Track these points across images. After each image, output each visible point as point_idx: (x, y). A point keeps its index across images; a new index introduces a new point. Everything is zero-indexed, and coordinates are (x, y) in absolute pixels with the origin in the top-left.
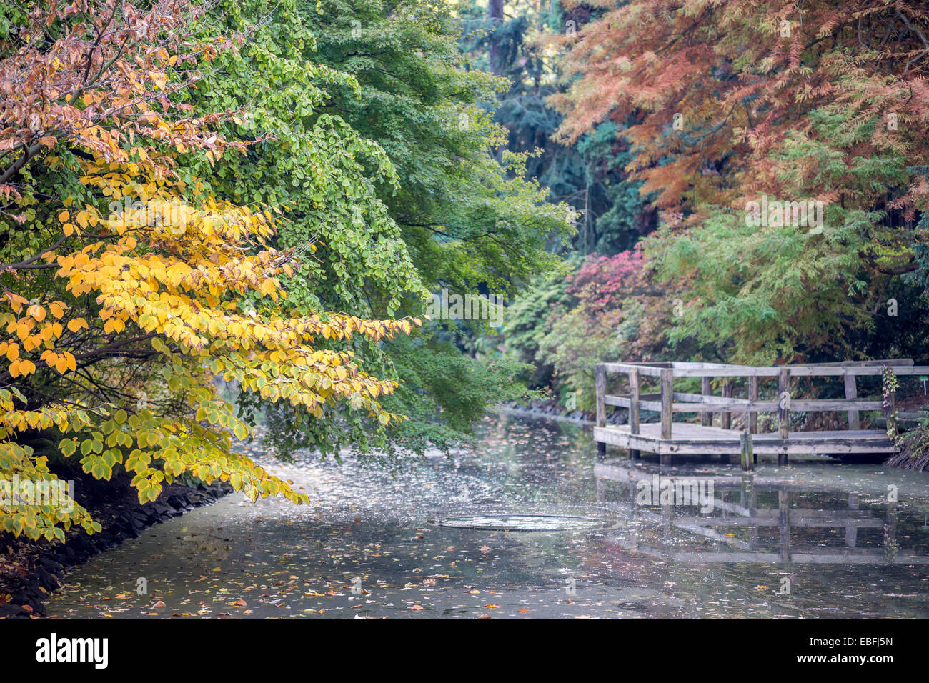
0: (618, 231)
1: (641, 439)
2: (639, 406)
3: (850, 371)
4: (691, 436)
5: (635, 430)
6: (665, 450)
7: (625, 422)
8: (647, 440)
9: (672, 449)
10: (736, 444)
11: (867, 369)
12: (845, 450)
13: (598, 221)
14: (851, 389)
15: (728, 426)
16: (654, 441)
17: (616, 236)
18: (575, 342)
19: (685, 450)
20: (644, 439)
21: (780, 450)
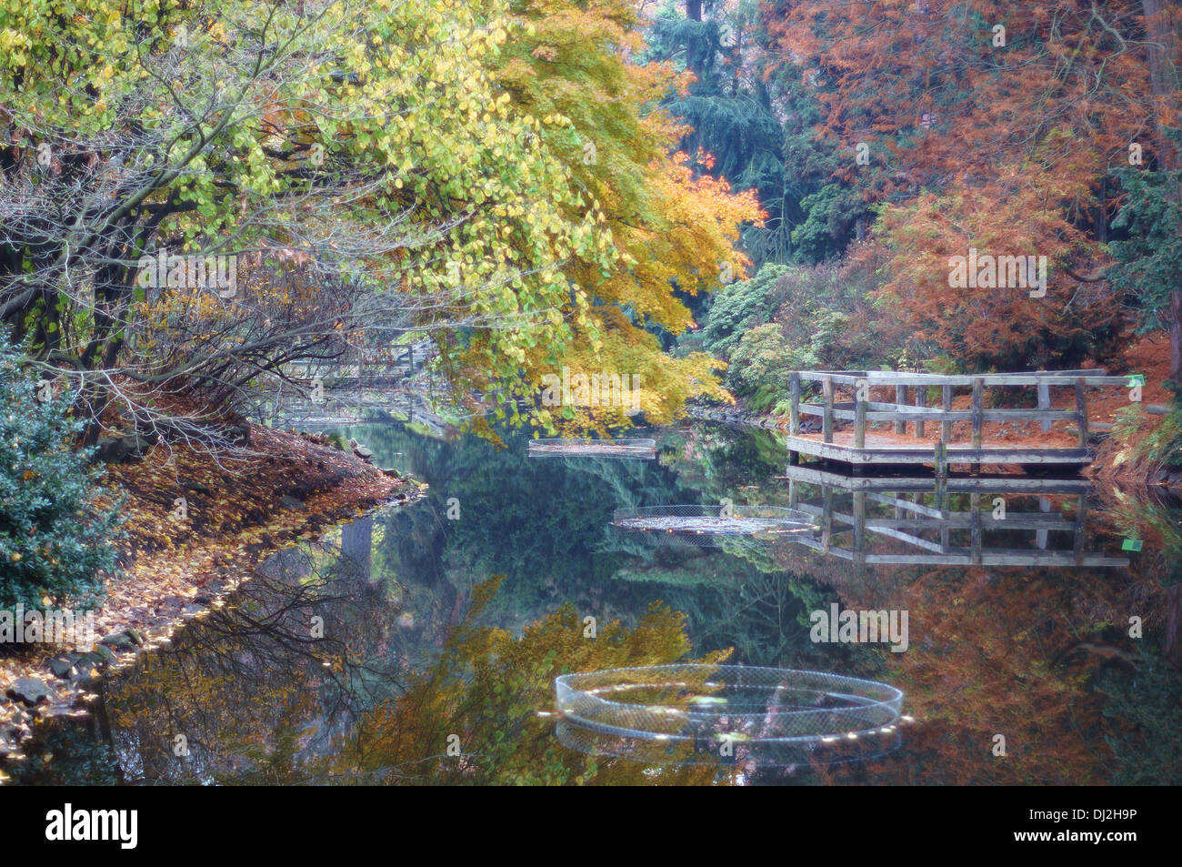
0: (813, 242)
1: (834, 447)
2: (832, 414)
3: (1043, 380)
4: (883, 445)
5: (829, 439)
6: (857, 460)
7: (819, 431)
8: (840, 449)
9: (865, 459)
10: (929, 453)
11: (1059, 378)
12: (1036, 460)
13: (794, 233)
14: (1044, 399)
15: (922, 435)
16: (847, 450)
17: (814, 246)
18: (767, 354)
19: (878, 460)
20: (837, 448)
21: (973, 460)
